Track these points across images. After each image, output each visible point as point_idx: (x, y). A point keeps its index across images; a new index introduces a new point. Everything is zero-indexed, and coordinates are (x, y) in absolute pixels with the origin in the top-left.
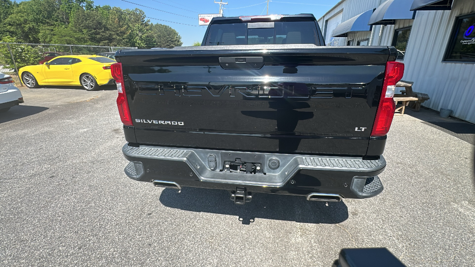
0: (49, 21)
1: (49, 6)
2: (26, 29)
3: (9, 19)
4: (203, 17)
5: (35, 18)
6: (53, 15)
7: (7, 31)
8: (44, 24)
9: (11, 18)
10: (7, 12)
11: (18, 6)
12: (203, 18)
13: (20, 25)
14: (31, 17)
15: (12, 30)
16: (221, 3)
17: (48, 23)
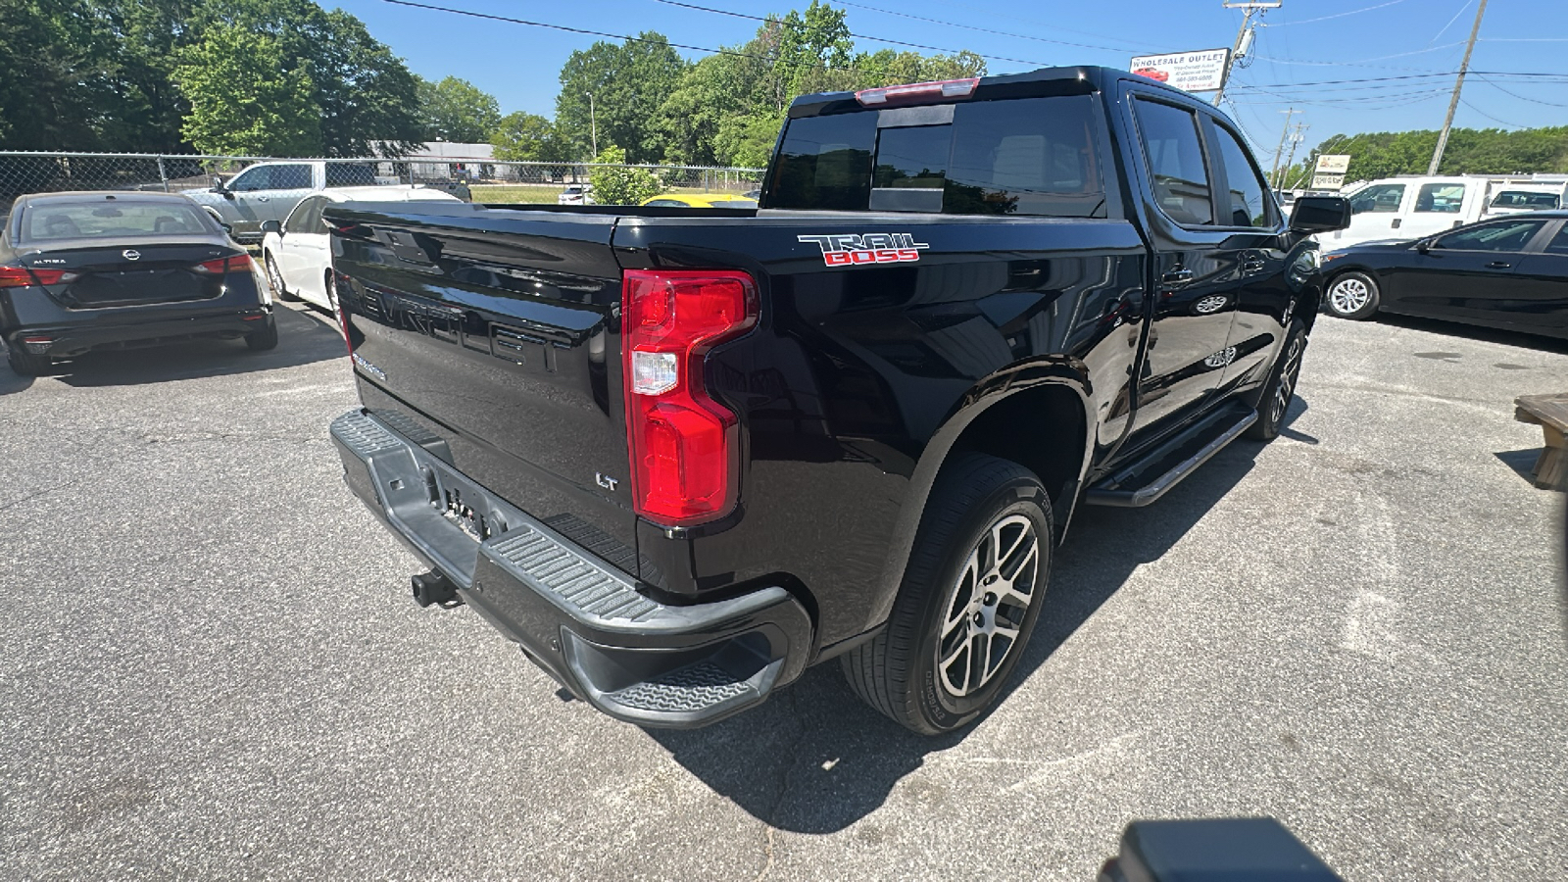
0: (743, 103)
1: (751, 64)
2: (694, 125)
3: (668, 103)
4: (1146, 66)
5: (717, 97)
6: (755, 87)
7: (659, 132)
8: (731, 109)
9: (674, 99)
10: (670, 87)
11: (692, 69)
12: (1146, 70)
13: (685, 115)
14: (710, 94)
15: (669, 128)
16: (1253, 5)
17: (739, 107)
